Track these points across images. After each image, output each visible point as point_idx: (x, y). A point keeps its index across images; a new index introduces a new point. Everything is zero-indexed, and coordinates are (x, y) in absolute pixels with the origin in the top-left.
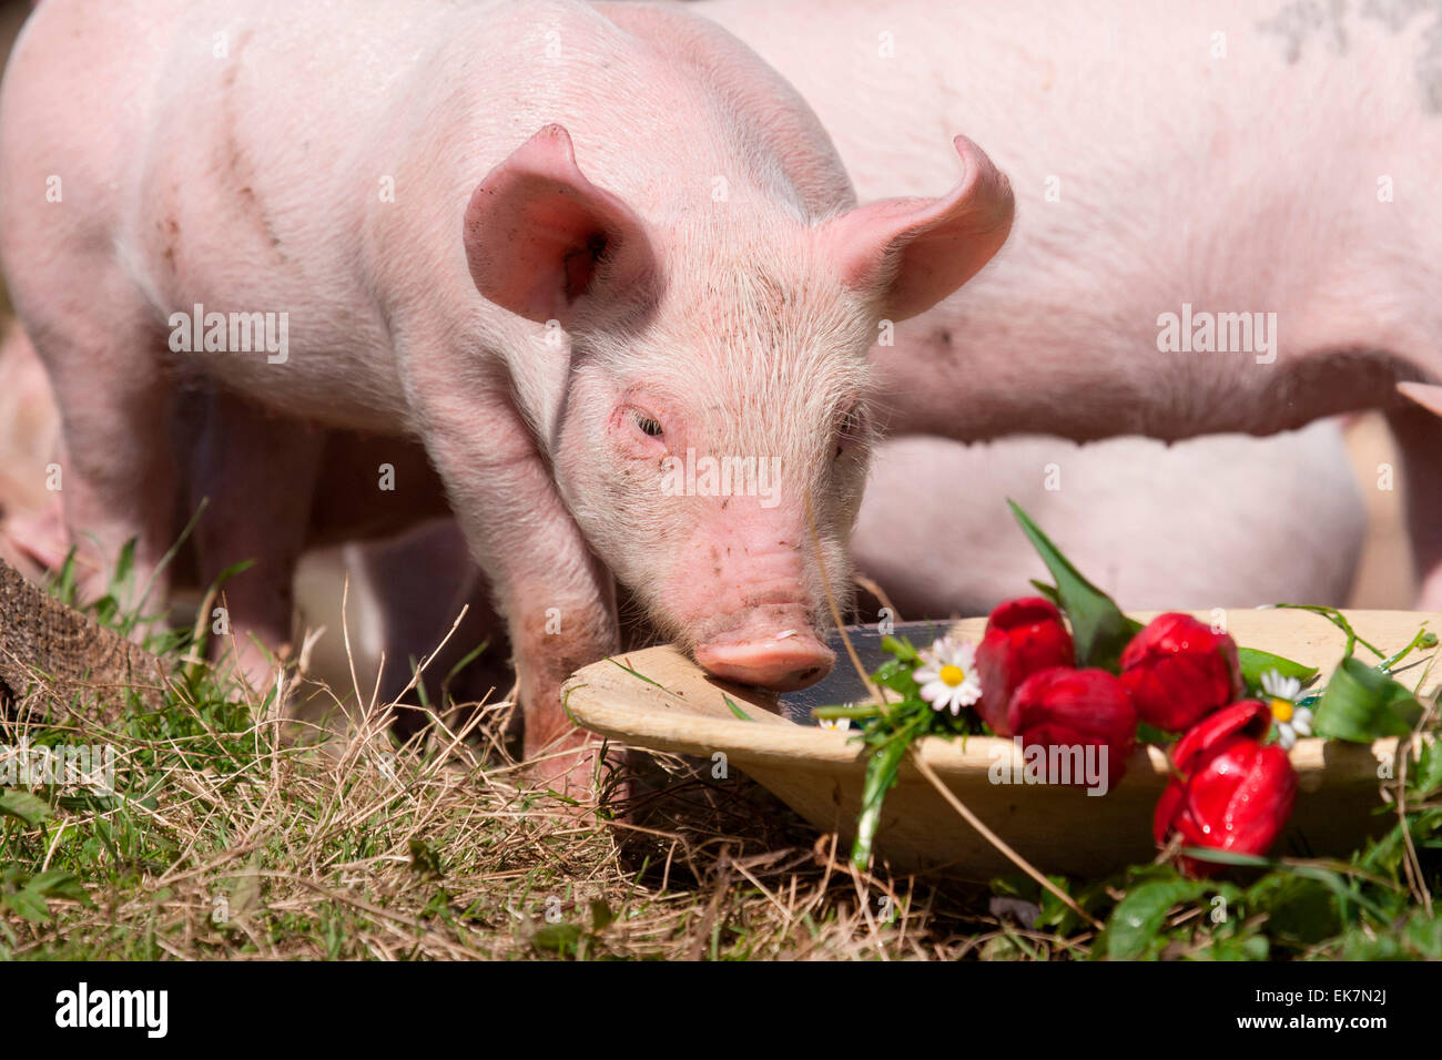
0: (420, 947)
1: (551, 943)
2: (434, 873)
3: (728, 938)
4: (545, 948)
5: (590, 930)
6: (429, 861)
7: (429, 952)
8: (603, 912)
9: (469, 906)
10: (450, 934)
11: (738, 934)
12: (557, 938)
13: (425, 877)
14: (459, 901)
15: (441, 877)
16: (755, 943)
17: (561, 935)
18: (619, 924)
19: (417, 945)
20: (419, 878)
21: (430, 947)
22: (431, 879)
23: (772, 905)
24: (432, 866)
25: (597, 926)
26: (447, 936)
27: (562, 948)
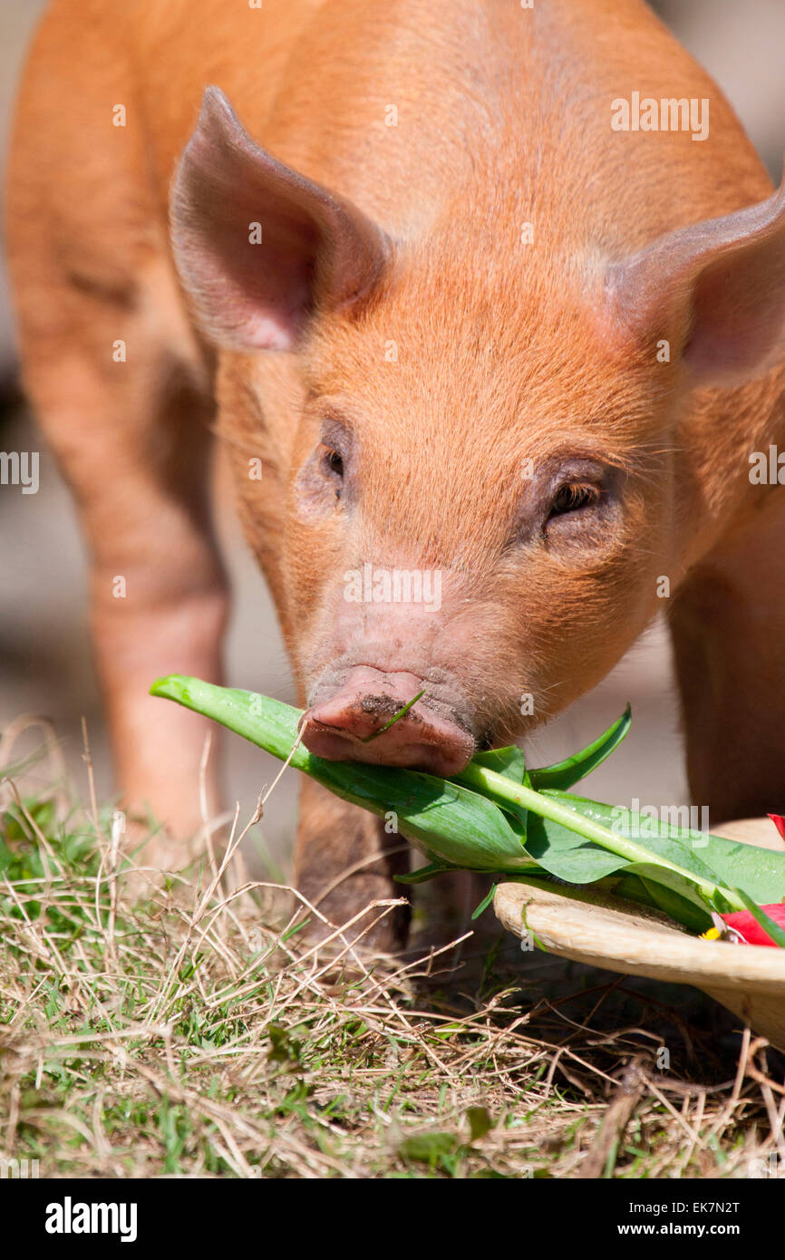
0: (274, 1151)
1: (420, 1153)
2: (294, 1066)
3: (623, 1160)
4: (414, 1159)
5: (465, 1140)
6: (291, 1050)
7: (283, 1157)
8: (481, 1120)
9: (330, 1103)
10: (307, 1137)
11: (634, 1156)
12: (428, 1147)
13: (283, 1068)
14: (321, 1096)
15: (301, 1070)
16: (655, 1164)
17: (433, 1145)
18: (499, 1132)
19: (269, 1148)
20: (277, 1069)
21: (283, 1151)
22: (292, 1071)
23: (676, 1122)
24: (293, 1057)
25: (476, 1135)
26: (305, 1141)
27: (433, 1161)
